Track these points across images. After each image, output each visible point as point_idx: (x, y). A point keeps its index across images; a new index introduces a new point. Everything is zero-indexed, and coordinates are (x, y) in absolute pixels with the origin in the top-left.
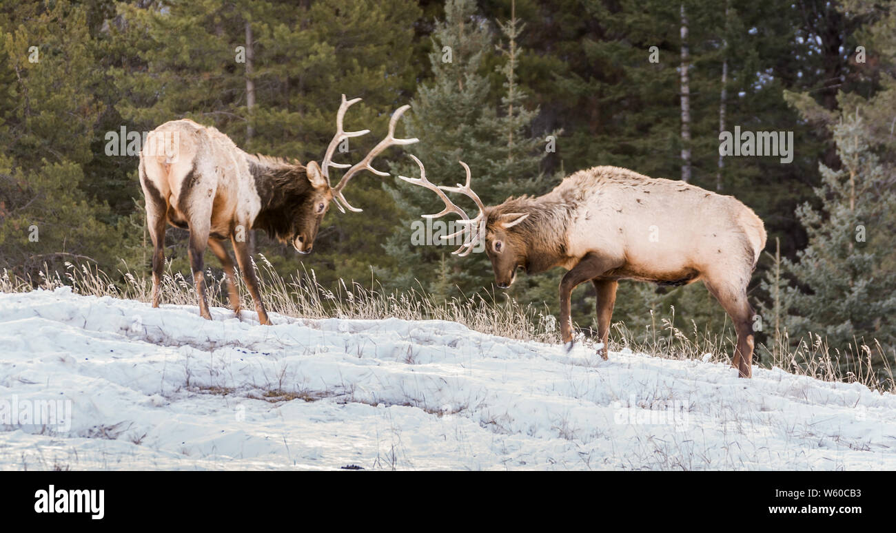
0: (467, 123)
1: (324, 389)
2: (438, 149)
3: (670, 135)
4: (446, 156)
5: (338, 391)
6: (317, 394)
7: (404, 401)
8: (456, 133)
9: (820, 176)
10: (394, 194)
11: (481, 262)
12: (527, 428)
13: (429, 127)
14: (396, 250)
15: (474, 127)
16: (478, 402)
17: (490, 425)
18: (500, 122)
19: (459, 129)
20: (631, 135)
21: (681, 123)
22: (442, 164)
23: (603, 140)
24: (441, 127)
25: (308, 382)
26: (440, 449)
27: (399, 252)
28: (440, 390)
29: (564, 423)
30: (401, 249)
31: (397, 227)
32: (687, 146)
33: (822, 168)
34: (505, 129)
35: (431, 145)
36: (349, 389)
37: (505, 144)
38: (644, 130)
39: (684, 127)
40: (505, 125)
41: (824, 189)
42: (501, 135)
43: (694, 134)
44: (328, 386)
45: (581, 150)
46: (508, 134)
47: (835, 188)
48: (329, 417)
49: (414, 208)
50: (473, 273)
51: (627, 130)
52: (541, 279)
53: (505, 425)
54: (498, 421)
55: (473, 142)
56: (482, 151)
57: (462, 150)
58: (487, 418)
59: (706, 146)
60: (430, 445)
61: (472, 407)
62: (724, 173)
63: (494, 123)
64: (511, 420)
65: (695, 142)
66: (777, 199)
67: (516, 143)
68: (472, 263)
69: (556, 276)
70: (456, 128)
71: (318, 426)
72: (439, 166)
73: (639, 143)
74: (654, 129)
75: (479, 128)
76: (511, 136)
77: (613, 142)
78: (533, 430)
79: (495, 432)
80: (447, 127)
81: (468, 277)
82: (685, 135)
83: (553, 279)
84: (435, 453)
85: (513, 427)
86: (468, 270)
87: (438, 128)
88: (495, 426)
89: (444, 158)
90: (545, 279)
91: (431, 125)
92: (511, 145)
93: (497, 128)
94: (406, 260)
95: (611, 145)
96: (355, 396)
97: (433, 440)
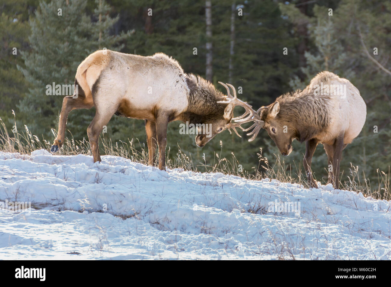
0: (72, 26)
1: (44, 202)
2: (53, 42)
3: (199, 33)
4: (59, 48)
5: (54, 203)
6: (40, 205)
7: (98, 209)
8: (64, 32)
9: (305, 60)
10: (25, 72)
11: (81, 116)
12: (180, 226)
13: (47, 28)
14: (26, 109)
15: (76, 29)
16: (146, 210)
17: (155, 225)
18: (93, 25)
19: (66, 30)
20: (173, 33)
21: (206, 26)
22: (55, 52)
23: (155, 37)
24: (55, 29)
25: (34, 197)
26: (128, 241)
27: (28, 110)
28: (121, 202)
29: (204, 223)
30: (29, 108)
31: (26, 94)
32: (210, 40)
33: (307, 55)
34: (97, 30)
35: (48, 41)
36: (61, 202)
37: (97, 39)
38: (181, 30)
39: (208, 28)
40: (97, 27)
41: (308, 68)
42: (94, 34)
43: (214, 33)
44: (48, 200)
45: (141, 43)
46: (98, 33)
47: (315, 68)
48: (53, 220)
49: (38, 82)
50: (76, 123)
51: (171, 30)
52: (121, 128)
53: (165, 224)
54: (161, 222)
55: (76, 38)
56: (82, 44)
57: (69, 44)
58: (153, 220)
59: (223, 40)
60: (120, 238)
61: (142, 213)
62: (234, 58)
63: (89, 26)
64: (169, 222)
65: (215, 38)
66: (269, 75)
67: (104, 39)
68: (75, 117)
69: (131, 125)
70: (64, 29)
71: (46, 226)
72: (53, 54)
73: (179, 38)
74: (188, 29)
75: (80, 29)
76: (100, 34)
77: (161, 38)
78: (184, 228)
79: (159, 229)
80: (58, 28)
81: (73, 126)
82: (209, 34)
83: (129, 127)
84: (125, 243)
85: (171, 226)
86: (73, 122)
87: (53, 29)
88: (159, 226)
89: (57, 49)
90: (124, 127)
91: (48, 27)
92: (101, 40)
93: (91, 29)
94: (33, 115)
95: (160, 40)
96: (65, 206)
97: (122, 234)
